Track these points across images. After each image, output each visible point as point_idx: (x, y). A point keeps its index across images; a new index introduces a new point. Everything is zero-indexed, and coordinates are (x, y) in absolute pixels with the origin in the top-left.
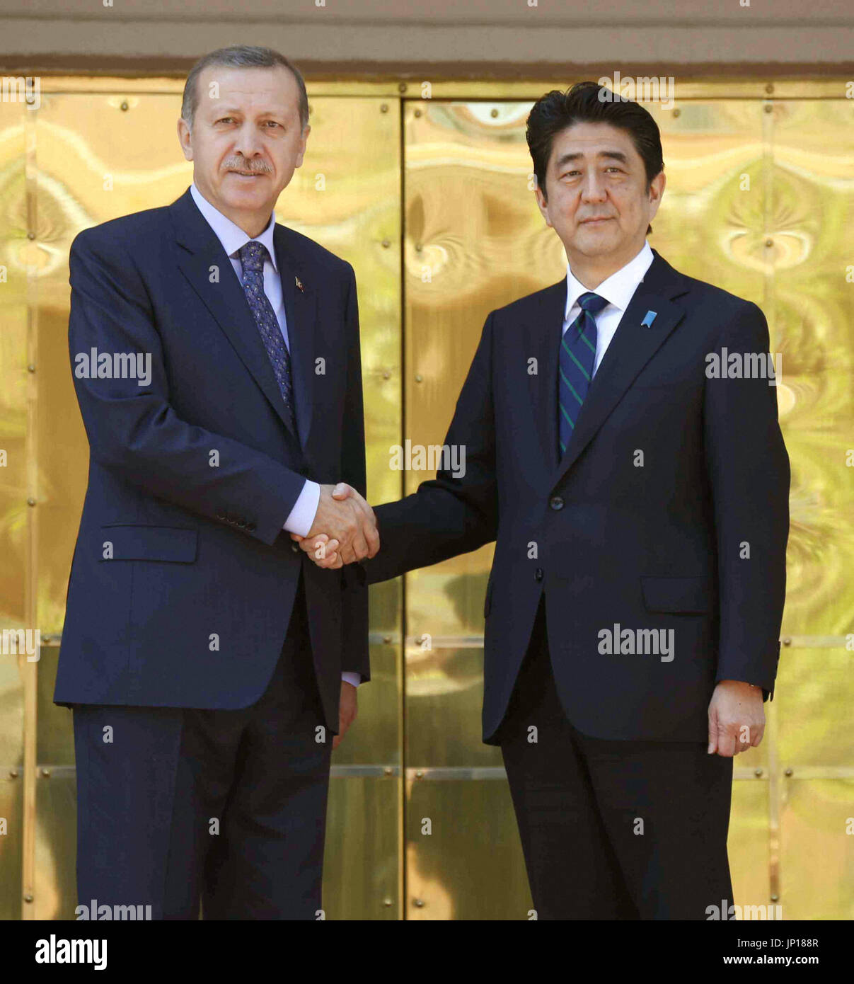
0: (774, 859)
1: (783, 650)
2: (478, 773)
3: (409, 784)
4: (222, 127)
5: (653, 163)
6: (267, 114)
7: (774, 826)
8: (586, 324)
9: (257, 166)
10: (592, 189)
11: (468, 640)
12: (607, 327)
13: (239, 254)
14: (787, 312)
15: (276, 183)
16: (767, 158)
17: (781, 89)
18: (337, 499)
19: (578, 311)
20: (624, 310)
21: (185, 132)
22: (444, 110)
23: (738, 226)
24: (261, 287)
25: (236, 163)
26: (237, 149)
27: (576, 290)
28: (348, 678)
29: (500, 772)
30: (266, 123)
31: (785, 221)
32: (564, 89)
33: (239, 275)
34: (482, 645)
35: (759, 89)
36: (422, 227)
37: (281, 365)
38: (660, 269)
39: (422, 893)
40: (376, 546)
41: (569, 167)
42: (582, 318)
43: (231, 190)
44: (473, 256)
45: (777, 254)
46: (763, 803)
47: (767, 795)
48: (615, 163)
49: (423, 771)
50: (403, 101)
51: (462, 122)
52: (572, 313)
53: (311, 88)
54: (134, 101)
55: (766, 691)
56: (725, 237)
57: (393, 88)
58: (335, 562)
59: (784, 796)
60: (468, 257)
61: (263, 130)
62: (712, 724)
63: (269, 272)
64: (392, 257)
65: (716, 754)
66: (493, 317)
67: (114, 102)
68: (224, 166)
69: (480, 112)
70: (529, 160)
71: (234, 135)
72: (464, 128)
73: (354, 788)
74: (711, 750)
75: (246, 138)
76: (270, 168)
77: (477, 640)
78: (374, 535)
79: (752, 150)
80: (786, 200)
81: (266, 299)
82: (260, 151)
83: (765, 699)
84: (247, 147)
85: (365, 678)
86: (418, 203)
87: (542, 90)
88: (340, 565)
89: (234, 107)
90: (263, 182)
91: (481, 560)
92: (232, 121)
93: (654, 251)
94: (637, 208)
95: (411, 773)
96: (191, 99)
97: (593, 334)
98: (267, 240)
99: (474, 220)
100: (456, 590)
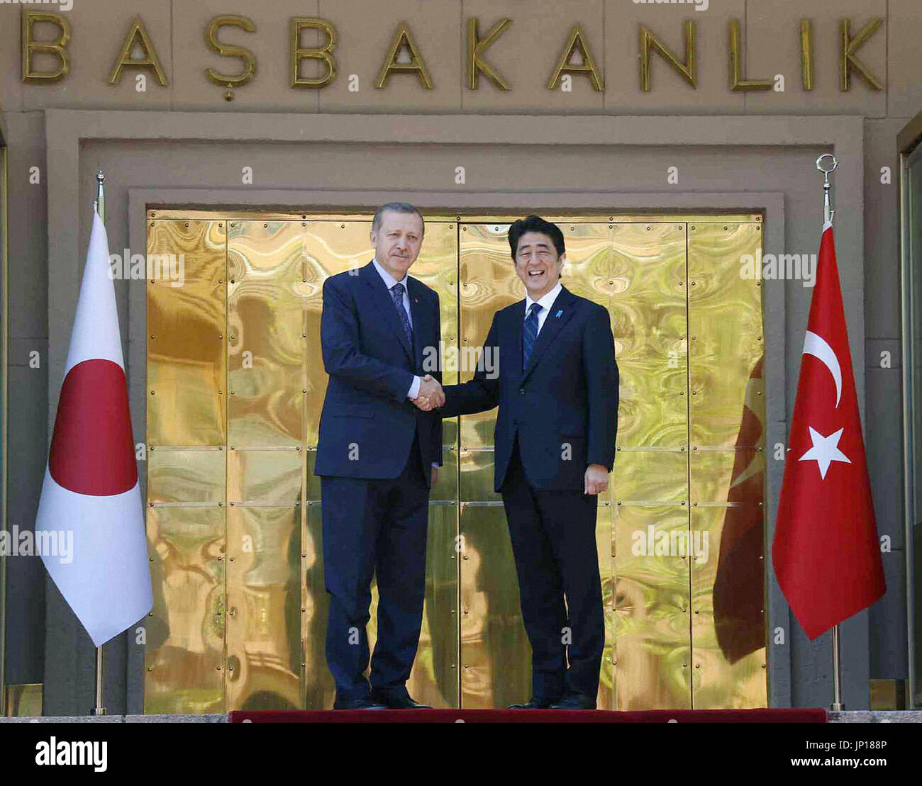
0: (613, 539)
1: (616, 451)
2: (490, 503)
3: (462, 508)
4: (391, 237)
5: (561, 249)
6: (411, 233)
7: (613, 526)
8: (534, 317)
9: (405, 254)
10: (534, 259)
11: (484, 449)
12: (542, 317)
13: (393, 288)
14: (618, 311)
15: (411, 260)
16: (610, 247)
17: (616, 219)
18: (426, 381)
19: (531, 311)
20: (549, 309)
21: (373, 237)
22: (476, 227)
23: (599, 275)
24: (402, 302)
25: (397, 252)
26: (398, 247)
27: (530, 302)
28: (434, 465)
29: (501, 503)
30: (410, 237)
31: (618, 273)
32: (523, 218)
33: (393, 297)
34: (493, 451)
35: (607, 219)
36: (466, 275)
37: (409, 334)
38: (564, 292)
39: (467, 554)
40: (444, 401)
41: (525, 251)
42: (532, 314)
43: (393, 263)
44: (488, 288)
45: (614, 288)
46: (608, 516)
47: (611, 513)
48: (543, 249)
49: (468, 503)
50: (459, 223)
51: (483, 233)
52: (528, 312)
53: (425, 218)
54: (347, 224)
55: (610, 469)
56: (592, 280)
57: (455, 219)
58: (428, 408)
59: (618, 513)
60: (486, 288)
61: (409, 239)
62: (586, 481)
63: (405, 296)
64: (454, 288)
65: (587, 494)
66: (498, 314)
67: (339, 224)
68: (391, 253)
69: (491, 228)
70: (509, 249)
71: (397, 240)
72: (484, 235)
73: (439, 509)
74: (586, 492)
75: (402, 242)
76: (410, 254)
77: (492, 448)
78: (443, 395)
79: (604, 244)
80: (618, 264)
81: (404, 307)
82: (407, 248)
83: (609, 472)
84: (402, 246)
85: (441, 465)
86: (465, 266)
87: (514, 219)
88: (431, 409)
89: (397, 229)
90: (407, 260)
91: (492, 414)
92: (397, 235)
93: (562, 285)
94: (555, 267)
95: (462, 504)
96: (377, 223)
97: (537, 320)
98: (404, 283)
99: (489, 273)
100: (480, 428)
